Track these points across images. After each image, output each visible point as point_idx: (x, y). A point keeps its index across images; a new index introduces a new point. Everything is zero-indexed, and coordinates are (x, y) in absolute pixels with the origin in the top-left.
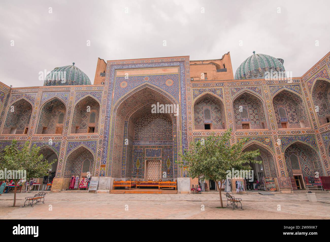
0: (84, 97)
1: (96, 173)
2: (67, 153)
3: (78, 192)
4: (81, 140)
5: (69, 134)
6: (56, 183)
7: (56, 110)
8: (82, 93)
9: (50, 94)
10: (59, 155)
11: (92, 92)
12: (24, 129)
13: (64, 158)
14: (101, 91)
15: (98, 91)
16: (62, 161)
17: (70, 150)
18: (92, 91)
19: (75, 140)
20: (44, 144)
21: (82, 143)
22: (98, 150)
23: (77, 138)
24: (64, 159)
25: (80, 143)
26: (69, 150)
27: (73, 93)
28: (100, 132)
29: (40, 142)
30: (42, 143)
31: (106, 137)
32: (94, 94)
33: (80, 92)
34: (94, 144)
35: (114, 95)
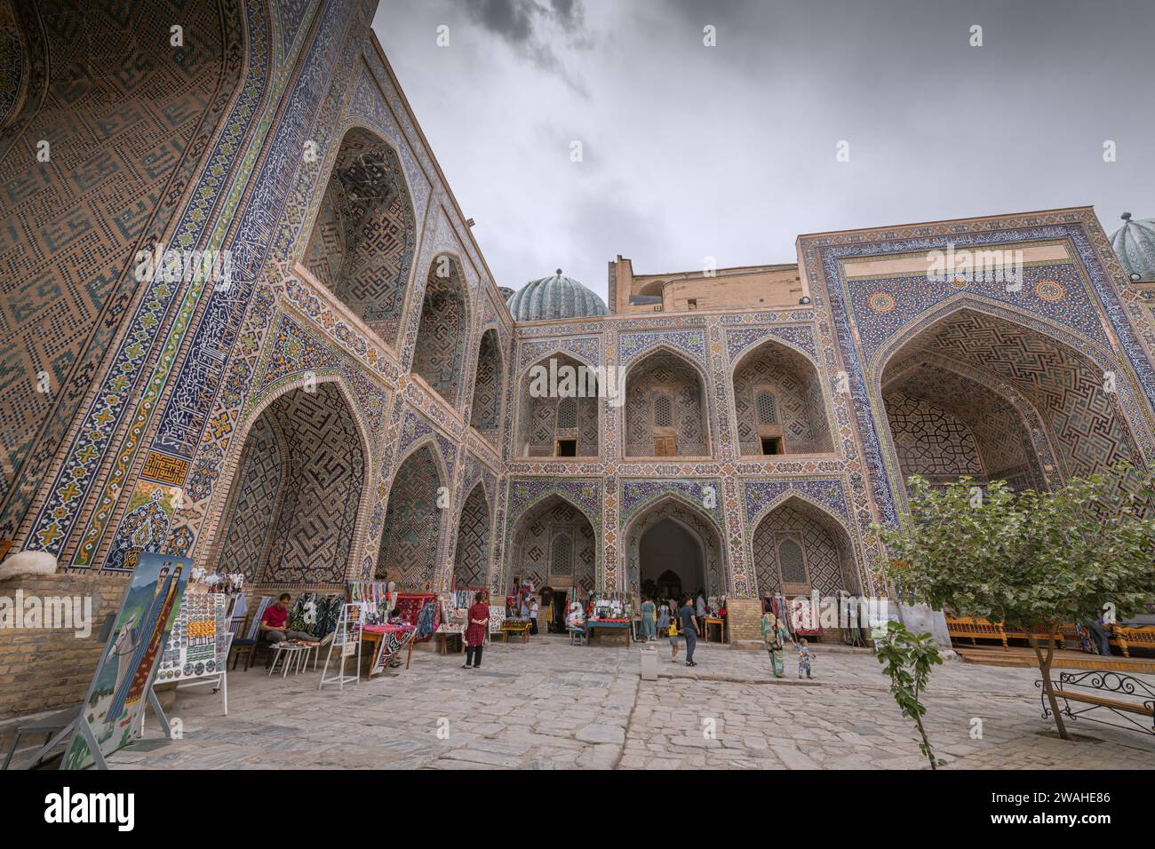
0: (755, 344)
1: (875, 587)
2: (750, 518)
3: (831, 651)
4: (785, 478)
5: (737, 458)
6: (743, 618)
7: (642, 388)
8: (746, 332)
9: (642, 336)
10: (723, 524)
11: (777, 329)
12: (551, 443)
13: (742, 532)
14: (807, 325)
15: (797, 326)
16: (740, 543)
17: (756, 507)
18: (776, 326)
19: (766, 477)
20: (662, 487)
21: (791, 485)
22: (856, 511)
23: (769, 468)
24: (743, 535)
25: (784, 486)
26: (753, 509)
27: (716, 333)
28: (843, 450)
29: (647, 481)
30: (656, 483)
31: (876, 467)
32: (789, 333)
33: (738, 328)
34: (834, 490)
35: (857, 336)
